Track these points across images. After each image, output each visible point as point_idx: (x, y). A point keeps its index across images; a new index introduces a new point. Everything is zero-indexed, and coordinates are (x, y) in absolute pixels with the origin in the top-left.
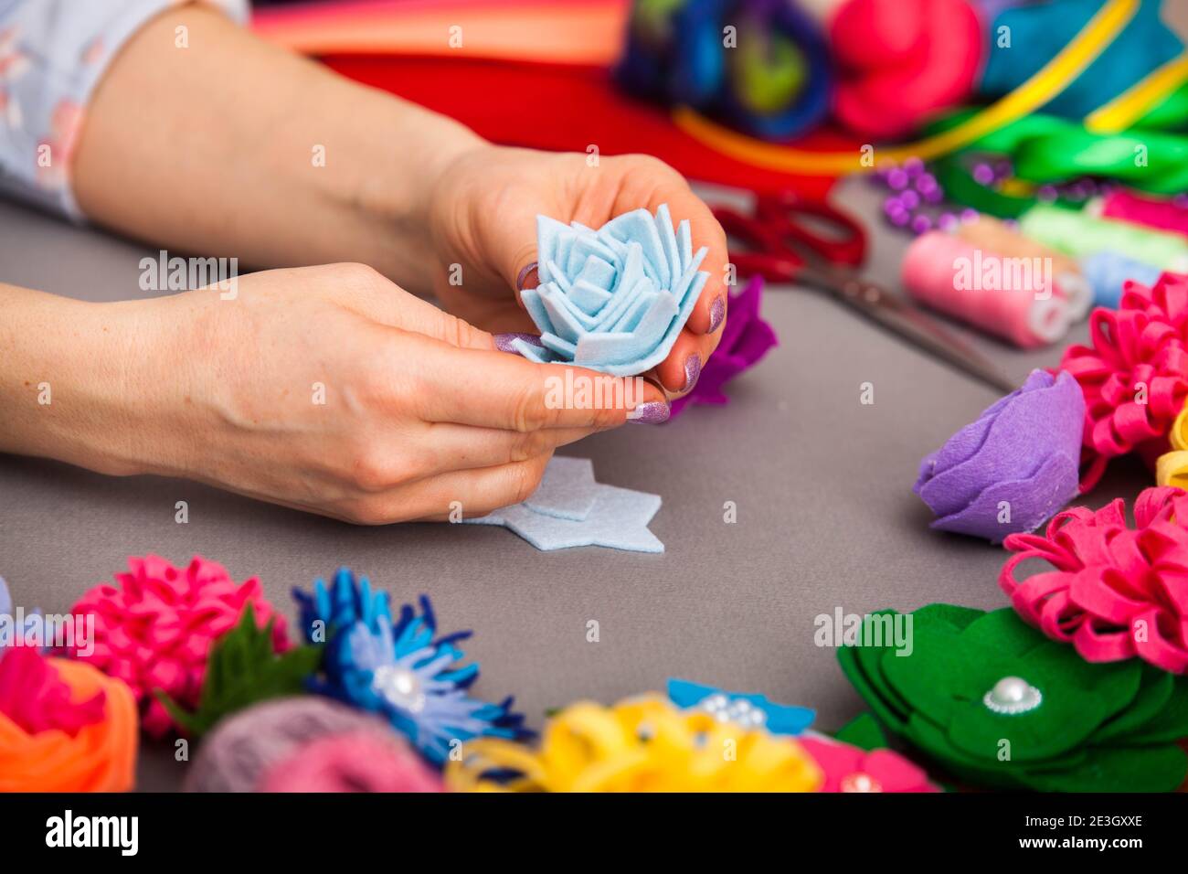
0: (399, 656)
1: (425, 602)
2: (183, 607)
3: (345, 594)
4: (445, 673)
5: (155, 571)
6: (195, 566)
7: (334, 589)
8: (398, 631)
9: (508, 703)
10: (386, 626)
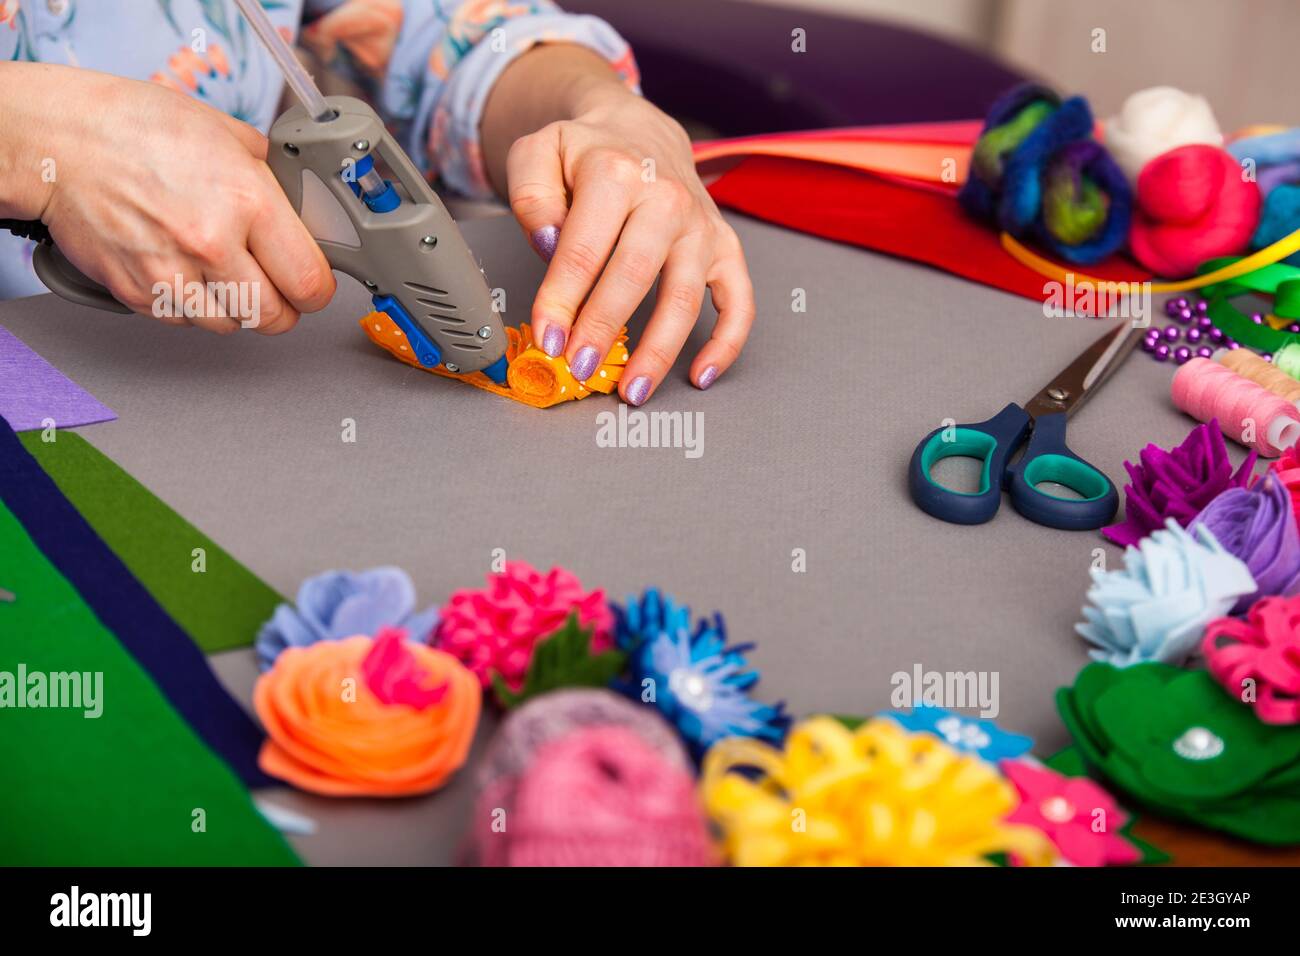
0: (694, 660)
1: (718, 618)
2: (539, 606)
3: (652, 610)
4: (732, 677)
5: (521, 575)
6: (554, 575)
7: (643, 605)
8: (694, 640)
9: (780, 707)
10: (684, 636)
